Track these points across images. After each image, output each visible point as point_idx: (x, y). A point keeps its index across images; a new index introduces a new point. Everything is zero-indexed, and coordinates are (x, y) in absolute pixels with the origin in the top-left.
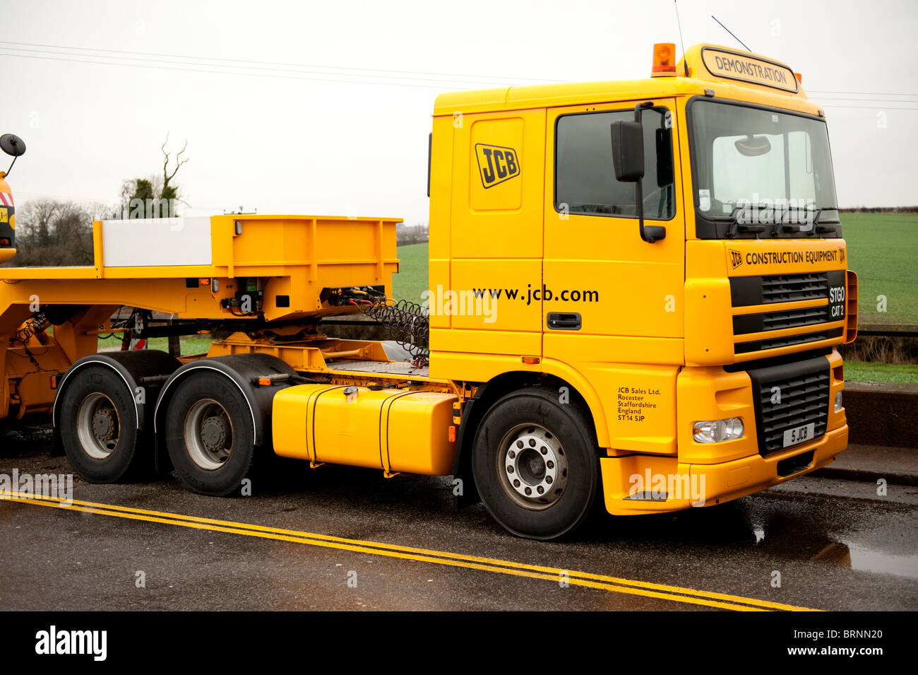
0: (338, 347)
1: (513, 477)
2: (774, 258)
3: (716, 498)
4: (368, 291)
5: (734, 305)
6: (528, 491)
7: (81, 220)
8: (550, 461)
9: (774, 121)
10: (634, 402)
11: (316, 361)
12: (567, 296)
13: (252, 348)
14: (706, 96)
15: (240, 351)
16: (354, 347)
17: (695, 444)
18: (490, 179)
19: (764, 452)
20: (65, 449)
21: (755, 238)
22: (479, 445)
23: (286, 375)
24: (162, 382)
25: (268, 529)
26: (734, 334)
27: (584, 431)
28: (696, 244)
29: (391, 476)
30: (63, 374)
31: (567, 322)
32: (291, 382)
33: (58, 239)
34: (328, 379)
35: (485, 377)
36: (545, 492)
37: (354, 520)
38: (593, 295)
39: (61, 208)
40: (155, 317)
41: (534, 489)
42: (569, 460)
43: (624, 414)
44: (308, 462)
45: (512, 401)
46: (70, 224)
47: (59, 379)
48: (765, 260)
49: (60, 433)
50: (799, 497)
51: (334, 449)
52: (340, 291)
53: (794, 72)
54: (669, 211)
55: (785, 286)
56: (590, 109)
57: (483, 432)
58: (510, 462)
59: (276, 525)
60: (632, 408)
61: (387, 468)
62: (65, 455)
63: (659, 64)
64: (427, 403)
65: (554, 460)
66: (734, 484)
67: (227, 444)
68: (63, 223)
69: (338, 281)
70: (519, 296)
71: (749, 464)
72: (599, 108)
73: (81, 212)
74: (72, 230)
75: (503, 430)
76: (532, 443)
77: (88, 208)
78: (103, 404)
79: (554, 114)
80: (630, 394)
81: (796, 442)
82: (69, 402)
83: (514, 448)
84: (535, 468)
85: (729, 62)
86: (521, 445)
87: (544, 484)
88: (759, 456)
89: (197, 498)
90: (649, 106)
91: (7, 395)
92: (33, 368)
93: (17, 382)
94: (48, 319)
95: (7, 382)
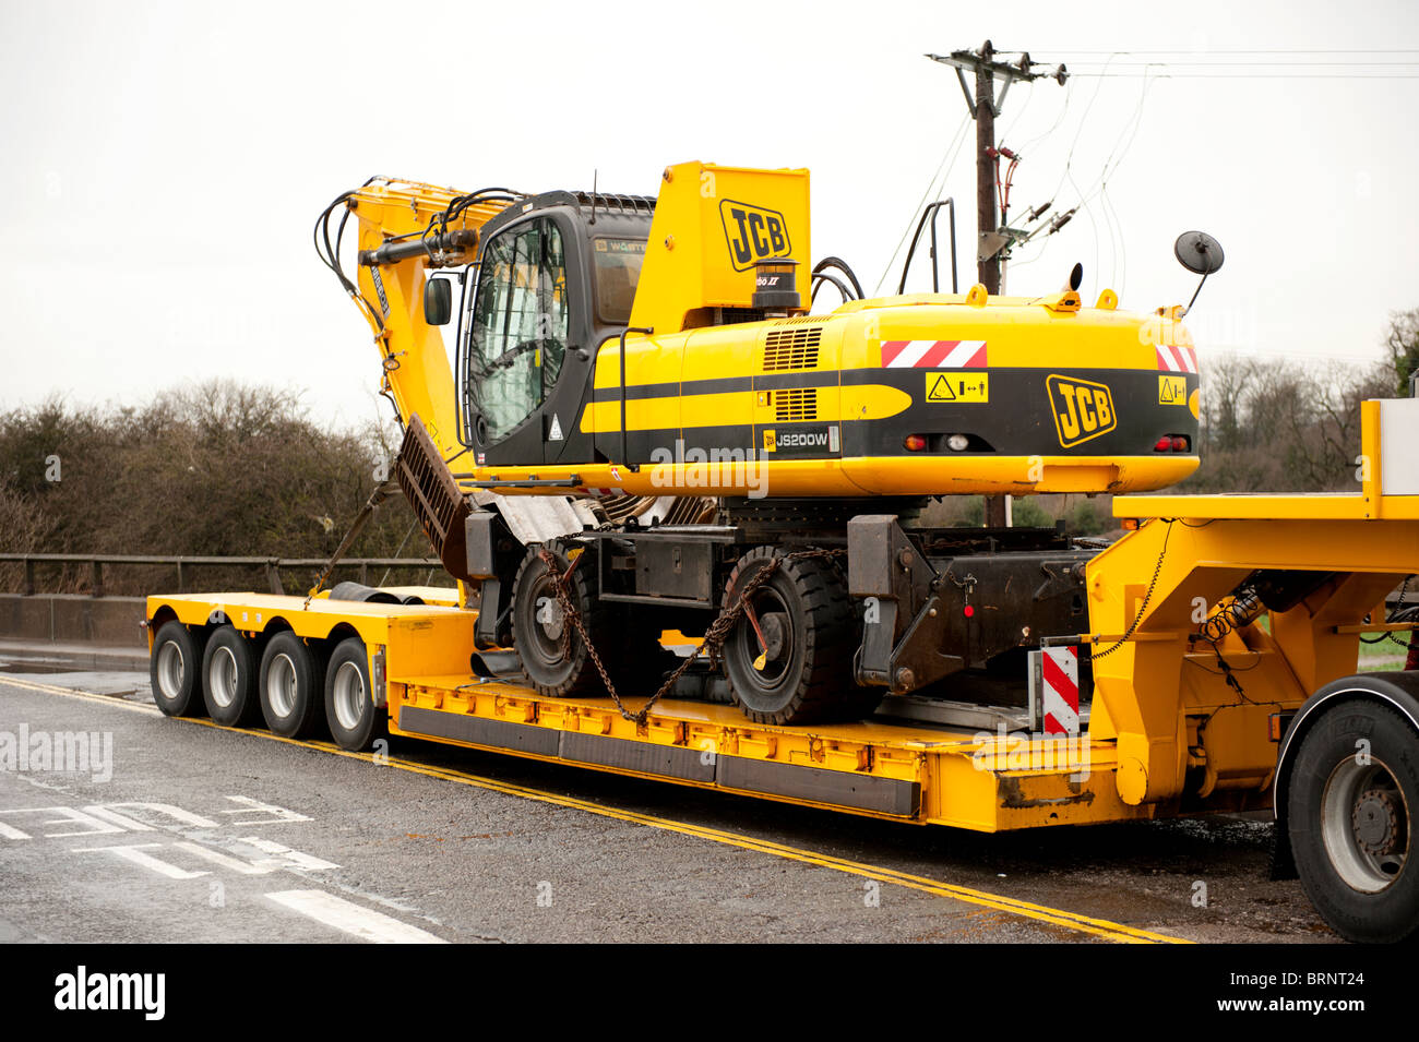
7: (1302, 395)
20: (1297, 865)
30: (1296, 710)
33: (1255, 434)
39: (1263, 371)
46: (1280, 407)
47: (1285, 723)
49: (1288, 832)
62: (1297, 877)
68: (1266, 402)
73: (1302, 379)
74: (1284, 416)
77: (1316, 371)
78: (1372, 778)
82: (1305, 769)
91: (1182, 749)
92: (1230, 695)
93: (1201, 721)
94: (1261, 598)
95: (1183, 722)
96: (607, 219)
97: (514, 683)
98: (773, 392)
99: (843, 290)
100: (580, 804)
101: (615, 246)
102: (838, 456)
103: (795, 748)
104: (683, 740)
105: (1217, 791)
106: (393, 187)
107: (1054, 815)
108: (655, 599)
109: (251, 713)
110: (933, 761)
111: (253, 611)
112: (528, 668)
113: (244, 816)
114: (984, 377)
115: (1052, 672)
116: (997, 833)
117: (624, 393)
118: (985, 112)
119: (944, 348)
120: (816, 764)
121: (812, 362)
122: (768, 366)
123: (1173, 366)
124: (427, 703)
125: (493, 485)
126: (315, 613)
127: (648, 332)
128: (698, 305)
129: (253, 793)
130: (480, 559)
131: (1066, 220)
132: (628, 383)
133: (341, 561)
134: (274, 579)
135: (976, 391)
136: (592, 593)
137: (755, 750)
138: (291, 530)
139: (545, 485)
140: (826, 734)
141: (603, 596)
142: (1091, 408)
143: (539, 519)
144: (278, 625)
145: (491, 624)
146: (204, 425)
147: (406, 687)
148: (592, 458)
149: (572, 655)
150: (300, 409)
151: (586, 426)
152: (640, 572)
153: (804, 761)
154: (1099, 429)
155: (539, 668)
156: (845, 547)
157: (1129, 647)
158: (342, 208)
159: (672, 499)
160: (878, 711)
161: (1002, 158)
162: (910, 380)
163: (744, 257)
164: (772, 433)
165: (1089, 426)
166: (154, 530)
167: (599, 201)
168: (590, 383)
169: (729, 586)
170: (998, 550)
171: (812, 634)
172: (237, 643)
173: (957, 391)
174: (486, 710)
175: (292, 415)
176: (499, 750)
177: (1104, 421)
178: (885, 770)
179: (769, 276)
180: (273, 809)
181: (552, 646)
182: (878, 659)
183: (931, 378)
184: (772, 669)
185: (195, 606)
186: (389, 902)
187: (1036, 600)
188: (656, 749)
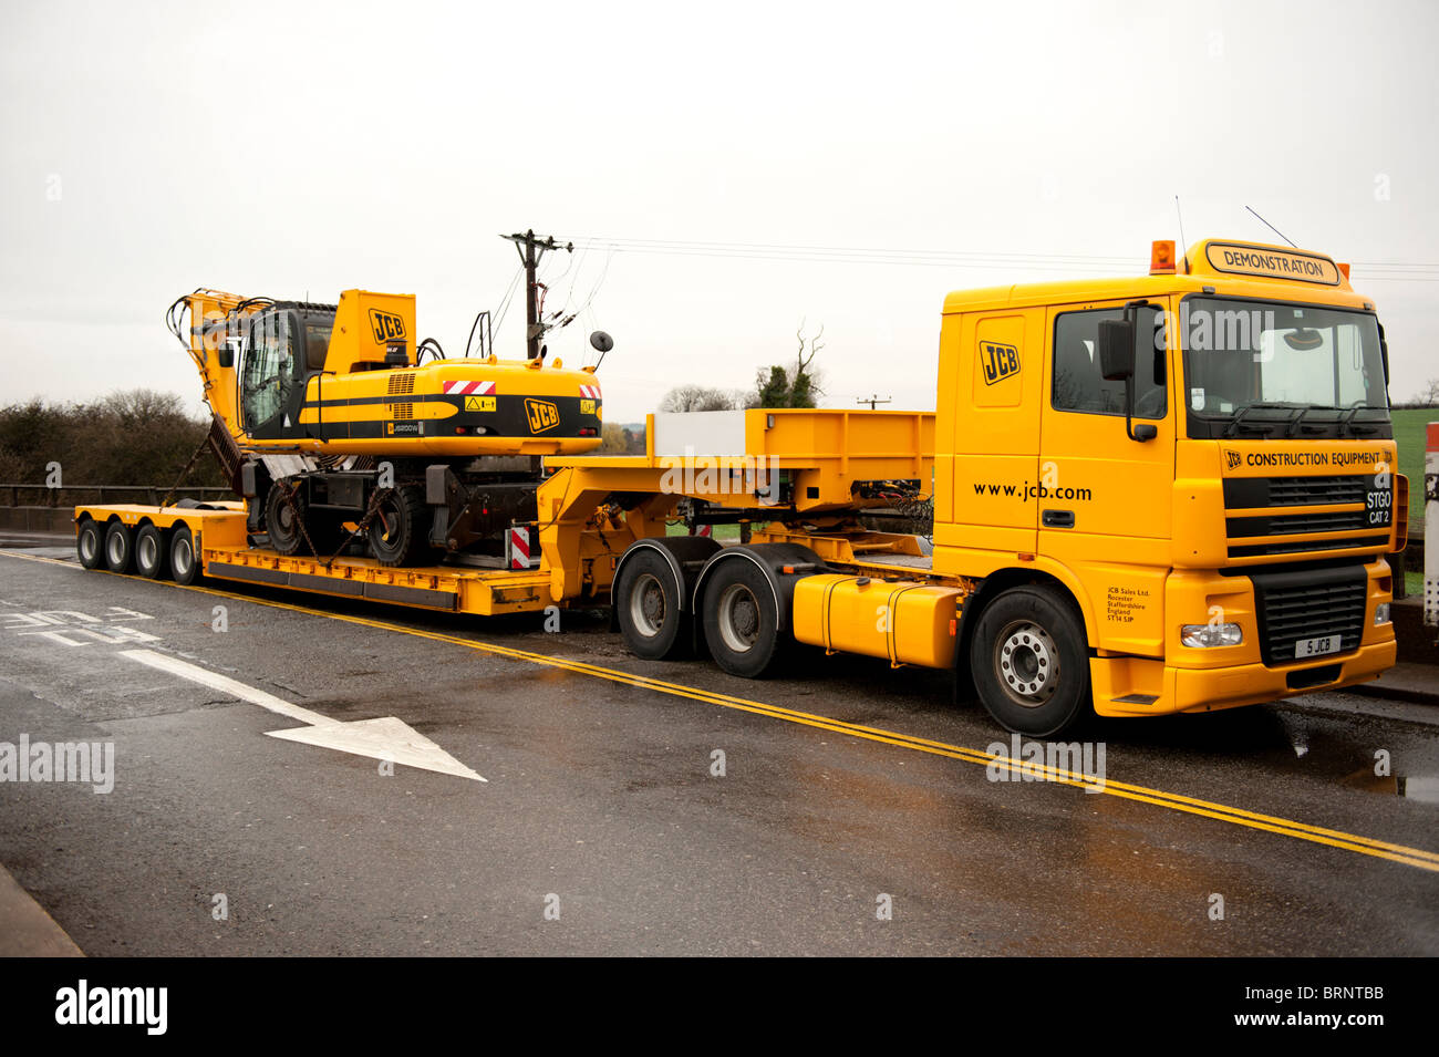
0: (874, 540)
1: (1008, 672)
2: (1286, 459)
3: (1207, 704)
4: (902, 485)
5: (1228, 506)
6: (1022, 688)
8: (1042, 659)
9: (1296, 316)
10: (1124, 602)
11: (844, 552)
12: (1061, 493)
13: (788, 537)
14: (1205, 293)
15: (778, 540)
16: (888, 540)
17: (1182, 647)
18: (992, 376)
19: (1268, 660)
20: (621, 626)
21: (1262, 439)
22: (977, 640)
23: (812, 565)
24: (701, 567)
25: (775, 709)
26: (1228, 537)
27: (1076, 629)
28: (1186, 444)
29: (898, 666)
31: (1060, 519)
32: (817, 571)
34: (853, 570)
35: (984, 573)
36: (1038, 689)
37: (860, 706)
38: (1085, 494)
40: (712, 506)
41: (1027, 685)
42: (1060, 657)
43: (1114, 615)
44: (824, 649)
45: (1008, 597)
47: (617, 560)
48: (1272, 461)
49: (618, 612)
50: (1343, 716)
51: (847, 637)
52: (871, 484)
53: (1336, 262)
54: (1161, 410)
55: (1301, 489)
56: (1088, 307)
57: (981, 627)
58: (1006, 657)
59: (785, 706)
60: (1123, 609)
61: (893, 659)
62: (621, 631)
63: (1157, 261)
64: (930, 596)
65: (1047, 658)
66: (1225, 692)
67: (755, 629)
69: (869, 474)
70: (1016, 493)
71: (1247, 672)
72: (1095, 306)
75: (1000, 626)
76: (1027, 639)
78: (652, 586)
79: (1053, 312)
80: (1120, 595)
81: (1314, 653)
82: (624, 582)
83: (1010, 644)
84: (1030, 667)
85: (1242, 257)
86: (1015, 641)
87: (1037, 681)
88: (1262, 665)
89: (727, 677)
90: (1144, 304)
91: (580, 575)
92: (604, 550)
93: (590, 562)
94: (620, 505)
95: (581, 562)
96: (314, 316)
97: (269, 549)
98: (393, 405)
99: (435, 354)
100: (297, 608)
101: (318, 330)
102: (423, 436)
103: (401, 579)
104: (349, 575)
105: (597, 594)
106: (209, 294)
107: (520, 607)
108: (336, 506)
109: (131, 566)
110: (464, 582)
111: (132, 514)
112: (274, 542)
113: (117, 617)
114: (494, 399)
115: (516, 539)
116: (493, 616)
117: (320, 404)
118: (531, 265)
119: (474, 385)
120: (410, 586)
121: (411, 391)
122: (390, 391)
123: (588, 395)
124: (223, 560)
125: (257, 449)
126: (164, 515)
127: (333, 373)
128: (358, 361)
129: (125, 606)
130: (250, 487)
131: (571, 320)
132: (323, 399)
133: (178, 488)
134: (153, 497)
135: (490, 406)
136: (306, 503)
137: (383, 580)
138: (170, 472)
139: (281, 449)
140: (415, 572)
141: (311, 505)
142: (547, 414)
143: (285, 466)
144: (146, 521)
145: (256, 519)
146: (123, 415)
147: (212, 552)
148: (305, 435)
149: (296, 534)
150: (177, 407)
151: (302, 420)
152: (330, 493)
153: (405, 584)
154: (551, 424)
155: (279, 541)
156: (425, 480)
157: (555, 528)
158: (182, 304)
159: (356, 457)
160: (445, 560)
161: (539, 288)
162: (458, 400)
163: (381, 337)
164: (392, 425)
165: (546, 423)
166: (93, 472)
167: (309, 306)
168: (304, 397)
169: (371, 499)
170: (502, 482)
171: (410, 523)
172: (124, 530)
173: (480, 405)
174: (253, 563)
175: (173, 411)
176: (257, 583)
177: (553, 421)
178: (444, 588)
179: (393, 347)
180: (133, 613)
181: (286, 530)
182: (440, 533)
183: (468, 399)
184: (391, 540)
185: (101, 512)
186: (183, 655)
187: (518, 507)
188: (336, 580)
